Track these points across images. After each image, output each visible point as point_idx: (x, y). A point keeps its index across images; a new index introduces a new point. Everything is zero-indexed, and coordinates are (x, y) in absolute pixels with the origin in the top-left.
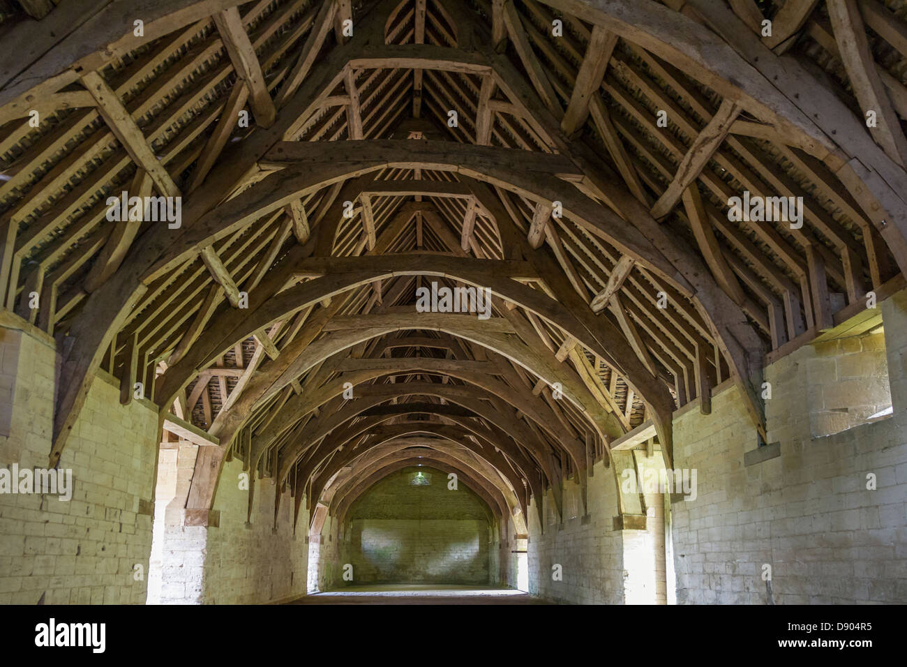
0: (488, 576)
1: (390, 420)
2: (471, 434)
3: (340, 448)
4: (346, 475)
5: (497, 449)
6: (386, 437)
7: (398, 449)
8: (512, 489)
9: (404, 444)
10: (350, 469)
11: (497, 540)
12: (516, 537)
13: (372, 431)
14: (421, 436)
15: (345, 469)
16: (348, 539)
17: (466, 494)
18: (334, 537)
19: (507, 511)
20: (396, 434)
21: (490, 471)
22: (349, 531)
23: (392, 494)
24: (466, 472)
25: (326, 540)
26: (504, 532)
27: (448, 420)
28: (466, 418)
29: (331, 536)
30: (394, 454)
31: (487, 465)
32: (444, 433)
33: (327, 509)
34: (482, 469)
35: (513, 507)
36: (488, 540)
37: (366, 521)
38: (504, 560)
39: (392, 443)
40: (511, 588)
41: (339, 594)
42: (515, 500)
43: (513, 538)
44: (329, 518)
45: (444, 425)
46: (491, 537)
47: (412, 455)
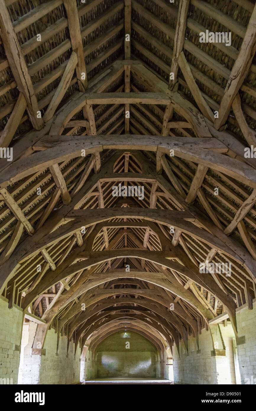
0: (156, 374)
1: (113, 313)
2: (147, 317)
3: (93, 324)
4: (96, 334)
5: (159, 324)
6: (112, 319)
7: (118, 324)
8: (165, 339)
9: (119, 322)
10: (97, 332)
11: (159, 360)
12: (168, 358)
13: (106, 317)
14: (126, 318)
15: (95, 332)
16: (96, 359)
17: (145, 341)
18: (91, 359)
19: (163, 348)
20: (116, 318)
21: (156, 332)
22: (96, 356)
23: (114, 341)
24: (146, 333)
25: (88, 360)
26: (162, 357)
27: (138, 312)
28: (145, 311)
29: (89, 358)
30: (115, 326)
31: (154, 330)
32: (137, 317)
33: (88, 347)
34: (153, 331)
35: (166, 347)
36: (155, 360)
37: (103, 352)
38: (163, 368)
39: (115, 321)
40: (166, 379)
42: (167, 344)
43: (166, 359)
44: (88, 351)
45: (136, 314)
46: (156, 358)
47: (123, 326)
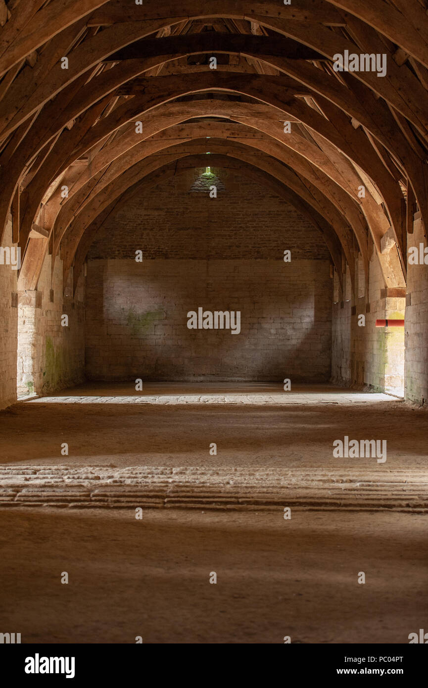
0: (330, 366)
1: (156, 69)
2: (307, 92)
3: (70, 124)
4: (79, 175)
5: (356, 123)
6: (153, 101)
7: (173, 123)
8: (379, 200)
9: (182, 113)
10: (85, 162)
11: (348, 298)
12: (385, 293)
13: (127, 89)
14: (210, 96)
15: (77, 165)
16: (80, 297)
17: (292, 208)
18: (58, 295)
19: (369, 242)
20: (169, 95)
21: (341, 166)
22: (81, 280)
23: (158, 209)
24: (296, 168)
25: (45, 299)
26: (361, 284)
27: (266, 67)
28: (300, 62)
29: (52, 293)
30: (164, 133)
31: (334, 153)
32: (260, 92)
33: (46, 240)
34: (327, 162)
35: (380, 236)
36: (331, 298)
37: (110, 262)
38: (361, 338)
39: (162, 111)
40: (370, 389)
41: (72, 399)
42: (383, 222)
43: (378, 295)
44: (48, 258)
45: (256, 76)
46: (336, 293)
47: (197, 133)
